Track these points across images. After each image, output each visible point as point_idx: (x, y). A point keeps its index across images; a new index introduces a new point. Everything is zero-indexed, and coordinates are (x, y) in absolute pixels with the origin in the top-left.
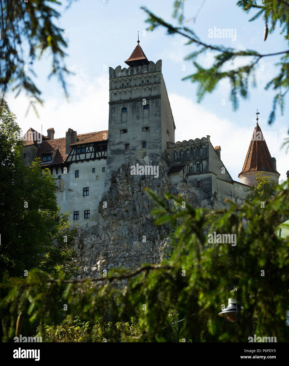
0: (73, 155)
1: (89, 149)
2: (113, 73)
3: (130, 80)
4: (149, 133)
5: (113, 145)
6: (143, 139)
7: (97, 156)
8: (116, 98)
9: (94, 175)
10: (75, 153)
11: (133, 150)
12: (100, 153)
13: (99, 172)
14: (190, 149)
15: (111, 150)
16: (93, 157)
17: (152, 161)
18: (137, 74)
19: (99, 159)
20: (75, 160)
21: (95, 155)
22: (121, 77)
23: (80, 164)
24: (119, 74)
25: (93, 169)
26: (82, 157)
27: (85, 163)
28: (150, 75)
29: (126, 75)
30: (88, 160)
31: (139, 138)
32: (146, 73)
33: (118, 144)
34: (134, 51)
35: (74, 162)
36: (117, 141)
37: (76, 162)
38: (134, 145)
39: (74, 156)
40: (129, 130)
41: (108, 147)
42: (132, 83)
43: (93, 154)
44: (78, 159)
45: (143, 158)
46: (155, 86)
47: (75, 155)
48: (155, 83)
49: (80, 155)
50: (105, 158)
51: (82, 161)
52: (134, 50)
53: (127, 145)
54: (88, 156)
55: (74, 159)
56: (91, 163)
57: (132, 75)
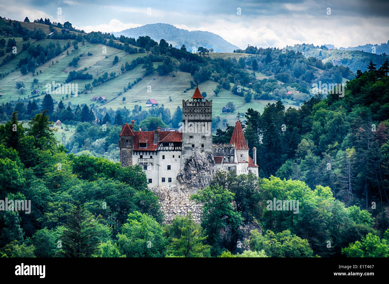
0: (161, 146)
1: (171, 144)
2: (185, 103)
3: (195, 109)
4: (206, 140)
5: (185, 144)
6: (202, 143)
7: (176, 149)
9: (174, 159)
11: (196, 148)
12: (177, 148)
13: (176, 157)
14: (224, 149)
15: (184, 147)
16: (173, 149)
17: (207, 156)
18: (199, 106)
19: (177, 150)
21: (174, 148)
22: (189, 106)
23: (165, 152)
24: (188, 105)
25: (173, 155)
26: (167, 148)
27: (168, 152)
28: (206, 108)
29: (192, 106)
30: (170, 151)
31: (200, 142)
32: (204, 107)
33: (188, 144)
35: (162, 150)
36: (188, 142)
37: (163, 150)
38: (197, 146)
39: (162, 147)
40: (194, 137)
41: (182, 145)
42: (195, 111)
43: (173, 147)
44: (164, 149)
45: (201, 153)
46: (209, 114)
48: (209, 113)
49: (165, 147)
50: (181, 150)
51: (167, 151)
53: (193, 146)
54: (170, 148)
55: (162, 149)
56: (172, 152)
57: (196, 106)
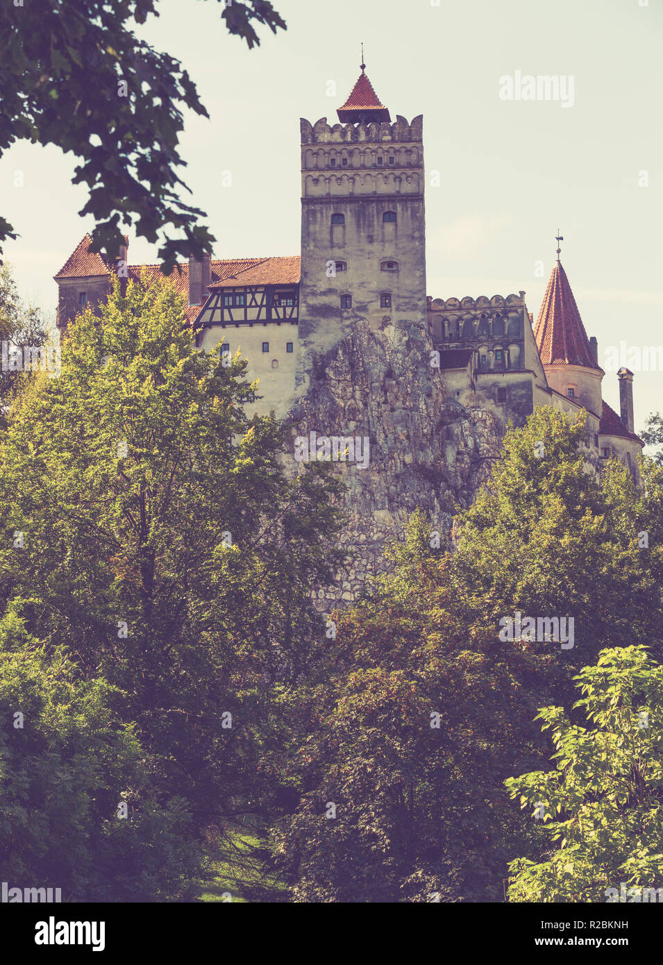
0: (215, 308)
1: (254, 298)
2: (310, 132)
3: (351, 153)
4: (398, 276)
5: (314, 294)
6: (384, 287)
7: (274, 316)
8: (318, 191)
9: (267, 358)
10: (219, 305)
11: (359, 309)
12: (280, 310)
13: (277, 351)
14: (480, 316)
15: (308, 306)
16: (263, 316)
17: (406, 339)
18: (369, 141)
19: (279, 322)
20: (219, 320)
21: (269, 313)
22: (330, 143)
23: (231, 330)
24: (325, 137)
25: (264, 343)
26: (238, 314)
27: (244, 329)
28: (397, 146)
29: (340, 140)
30: (251, 323)
31: (374, 285)
32: (389, 141)
33: (324, 293)
34: (356, 87)
35: (217, 324)
36: (323, 286)
37: (223, 324)
38: (361, 299)
39: (218, 312)
40: (351, 264)
41: (301, 297)
42: (356, 161)
43: (264, 310)
44: (227, 318)
45: (382, 328)
46: (409, 172)
47: (218, 308)
48: (410, 166)
49: (232, 310)
50: (294, 321)
51: (237, 324)
52: (355, 84)
53: (346, 298)
54: (252, 314)
55: (217, 318)
56: (259, 330)
57: (355, 140)
